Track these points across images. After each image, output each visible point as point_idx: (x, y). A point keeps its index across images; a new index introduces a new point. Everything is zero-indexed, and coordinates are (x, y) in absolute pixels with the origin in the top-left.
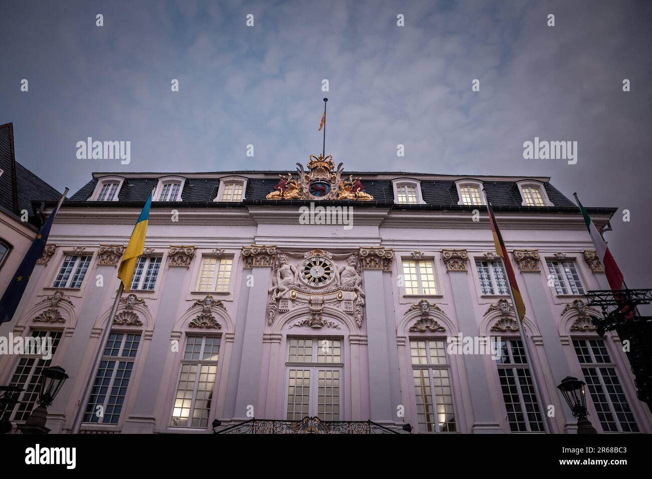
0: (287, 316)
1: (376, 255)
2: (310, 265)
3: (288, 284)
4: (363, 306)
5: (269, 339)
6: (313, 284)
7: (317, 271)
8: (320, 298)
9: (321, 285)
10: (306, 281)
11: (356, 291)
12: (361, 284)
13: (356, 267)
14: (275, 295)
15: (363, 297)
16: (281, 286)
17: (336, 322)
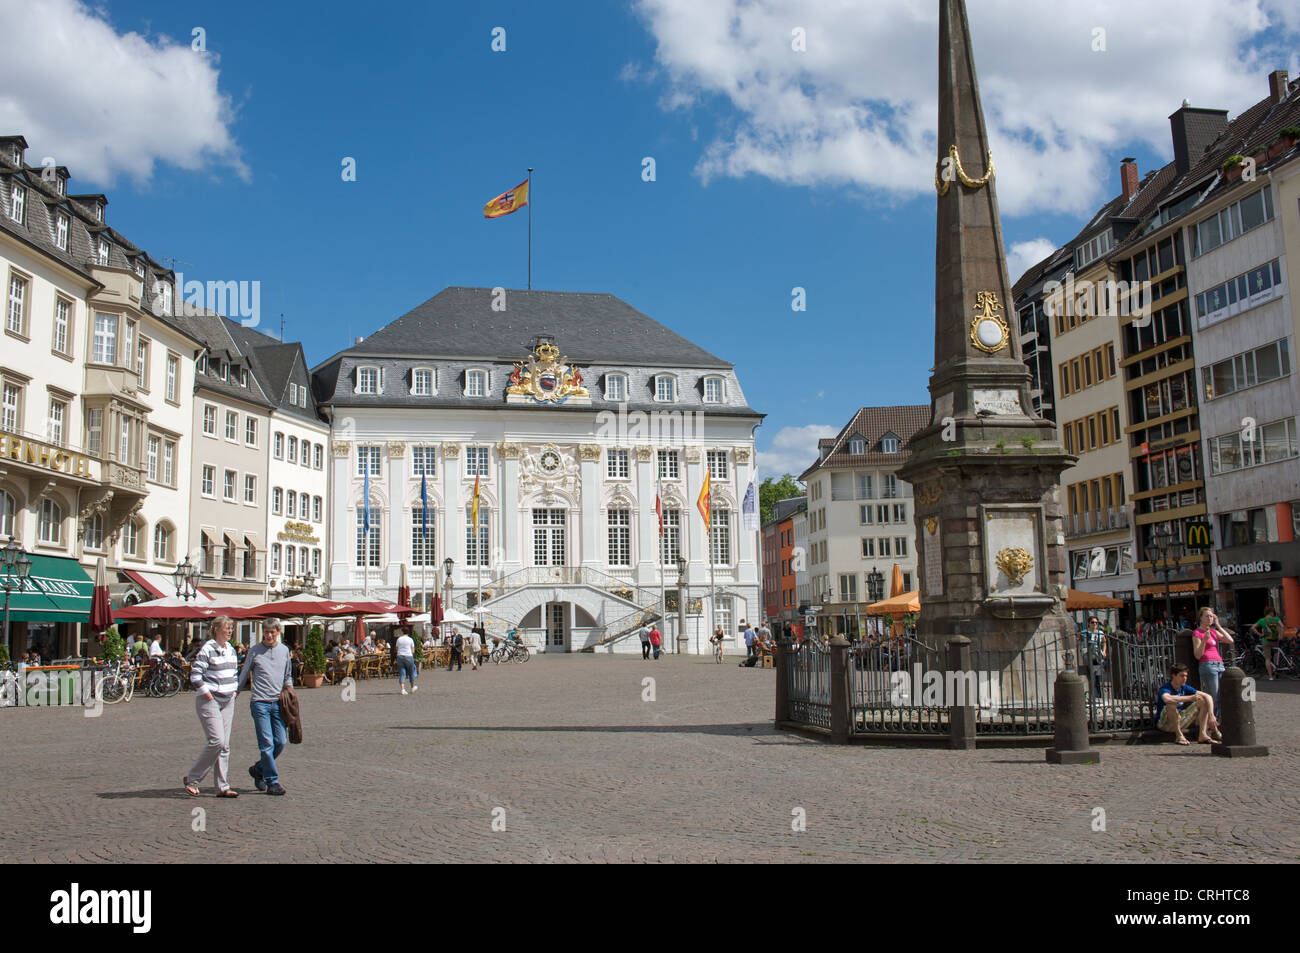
0: (532, 494)
1: (590, 450)
2: (545, 456)
3: (530, 472)
4: (580, 488)
5: (523, 511)
6: (547, 472)
7: (550, 461)
8: (552, 482)
9: (552, 472)
10: (542, 469)
11: (576, 476)
12: (580, 471)
13: (575, 458)
14: (523, 481)
15: (580, 481)
16: (527, 474)
17: (562, 499)
